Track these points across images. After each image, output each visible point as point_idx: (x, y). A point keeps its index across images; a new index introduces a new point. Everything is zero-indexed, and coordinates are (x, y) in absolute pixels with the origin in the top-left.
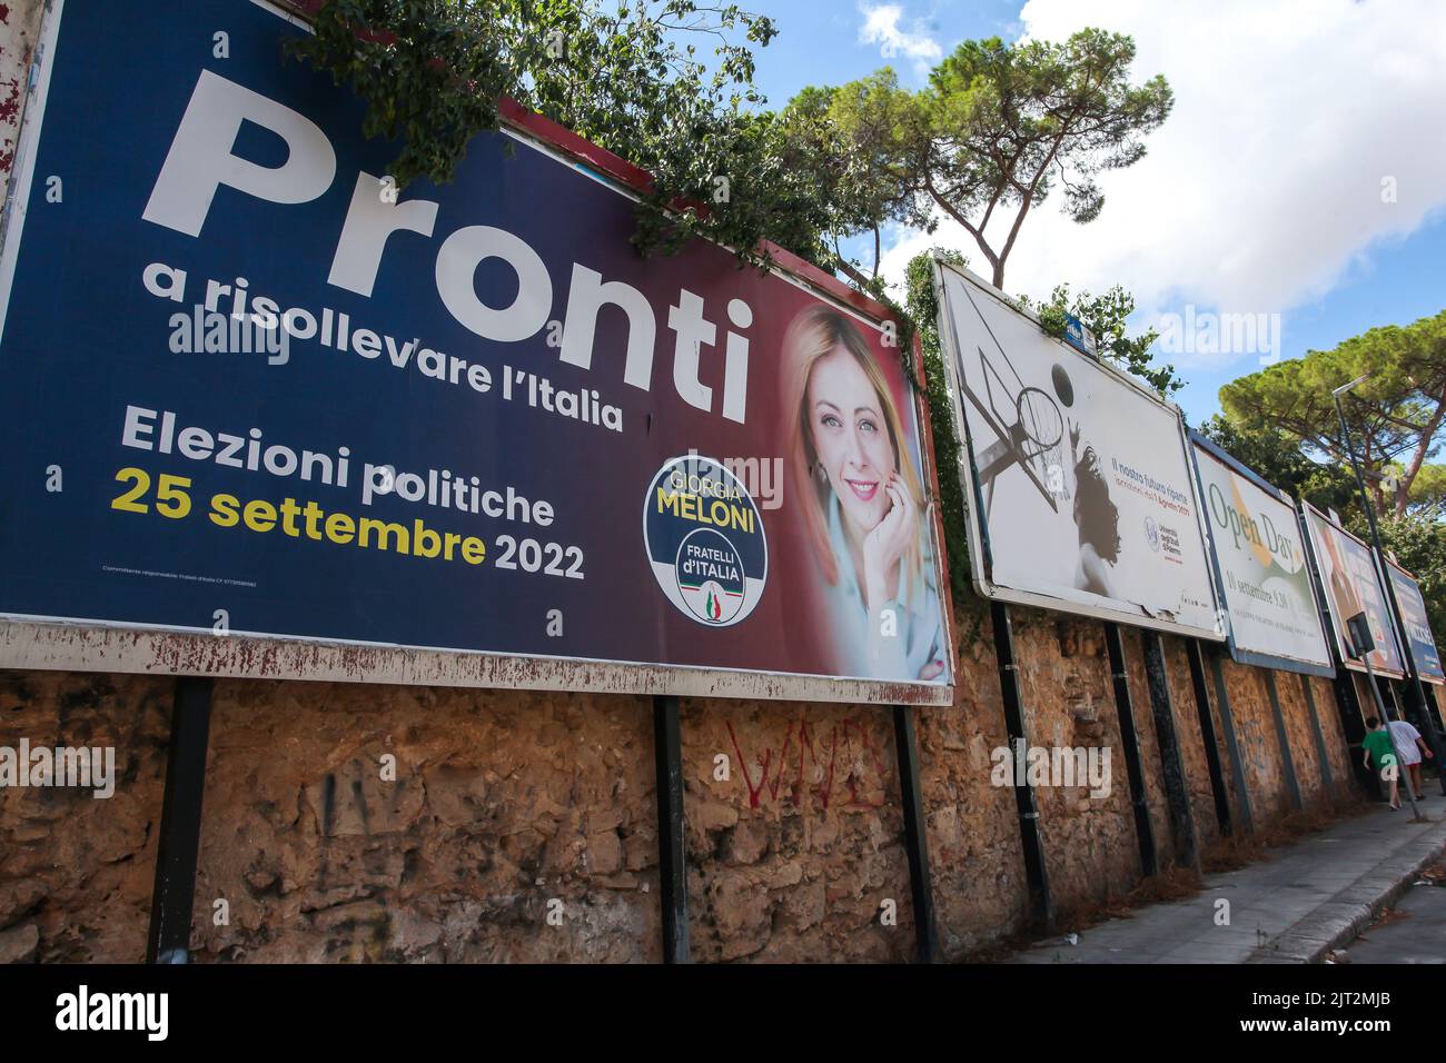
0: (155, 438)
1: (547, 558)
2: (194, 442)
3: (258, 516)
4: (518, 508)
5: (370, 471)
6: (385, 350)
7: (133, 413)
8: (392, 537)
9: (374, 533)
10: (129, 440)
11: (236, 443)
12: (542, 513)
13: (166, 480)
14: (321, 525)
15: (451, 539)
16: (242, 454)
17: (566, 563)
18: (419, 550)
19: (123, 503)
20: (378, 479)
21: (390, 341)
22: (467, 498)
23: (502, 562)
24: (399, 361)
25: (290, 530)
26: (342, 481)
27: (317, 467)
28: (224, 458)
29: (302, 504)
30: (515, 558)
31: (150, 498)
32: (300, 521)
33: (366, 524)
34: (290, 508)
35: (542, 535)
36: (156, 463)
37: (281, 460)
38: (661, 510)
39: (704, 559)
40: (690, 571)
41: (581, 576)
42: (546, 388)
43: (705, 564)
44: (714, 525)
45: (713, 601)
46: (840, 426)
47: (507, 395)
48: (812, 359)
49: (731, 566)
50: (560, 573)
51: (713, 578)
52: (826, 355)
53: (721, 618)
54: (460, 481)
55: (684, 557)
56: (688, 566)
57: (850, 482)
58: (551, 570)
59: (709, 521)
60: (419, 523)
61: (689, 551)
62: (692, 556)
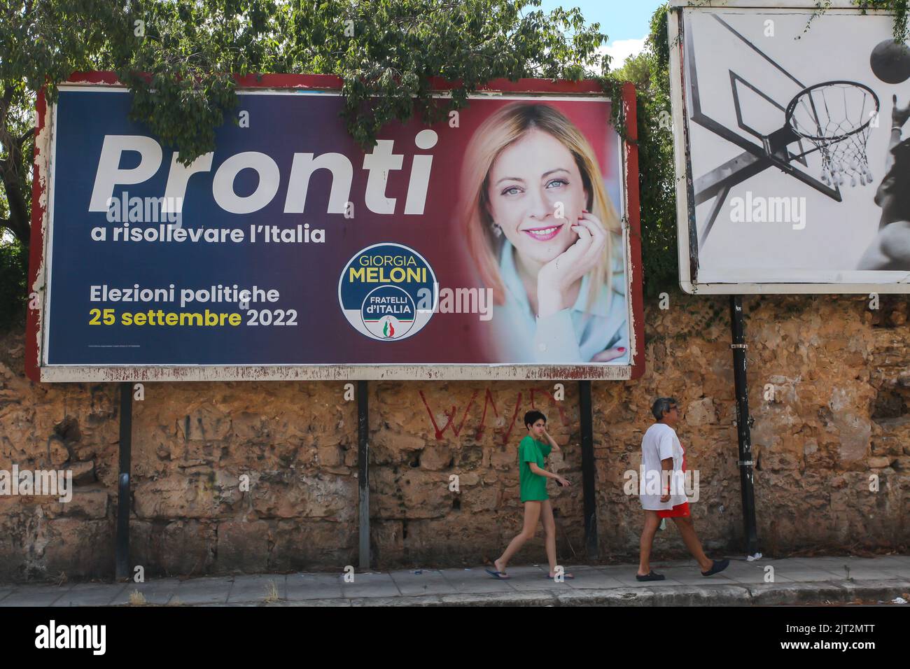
0: (101, 296)
1: (275, 318)
2: (114, 295)
3: (140, 319)
4: (259, 295)
5: (184, 292)
6: (189, 236)
7: (93, 288)
8: (195, 319)
9: (186, 319)
10: (93, 299)
11: (129, 291)
12: (273, 295)
13: (106, 311)
14: (164, 319)
15: (223, 316)
16: (132, 296)
17: (287, 318)
18: (208, 323)
19: (93, 322)
20: (188, 295)
21: (191, 231)
22: (231, 296)
23: (251, 323)
24: (195, 239)
25: (152, 323)
26: (172, 299)
27: (161, 295)
28: (125, 299)
29: (156, 312)
30: (257, 320)
31: (101, 319)
32: (155, 319)
33: (183, 316)
34: (151, 314)
35: (272, 306)
36: (102, 306)
37: (147, 295)
38: (352, 280)
39: (383, 304)
40: (372, 312)
41: (296, 324)
42: (275, 230)
43: (383, 307)
44: (392, 283)
45: (388, 326)
46: (523, 192)
47: (253, 240)
48: (497, 149)
49: (404, 306)
50: (283, 324)
51: (389, 313)
52: (513, 142)
53: (394, 336)
54: (227, 288)
55: (368, 304)
56: (370, 310)
57: (527, 231)
58: (277, 323)
59: (389, 281)
60: (207, 311)
61: (372, 300)
62: (374, 303)
